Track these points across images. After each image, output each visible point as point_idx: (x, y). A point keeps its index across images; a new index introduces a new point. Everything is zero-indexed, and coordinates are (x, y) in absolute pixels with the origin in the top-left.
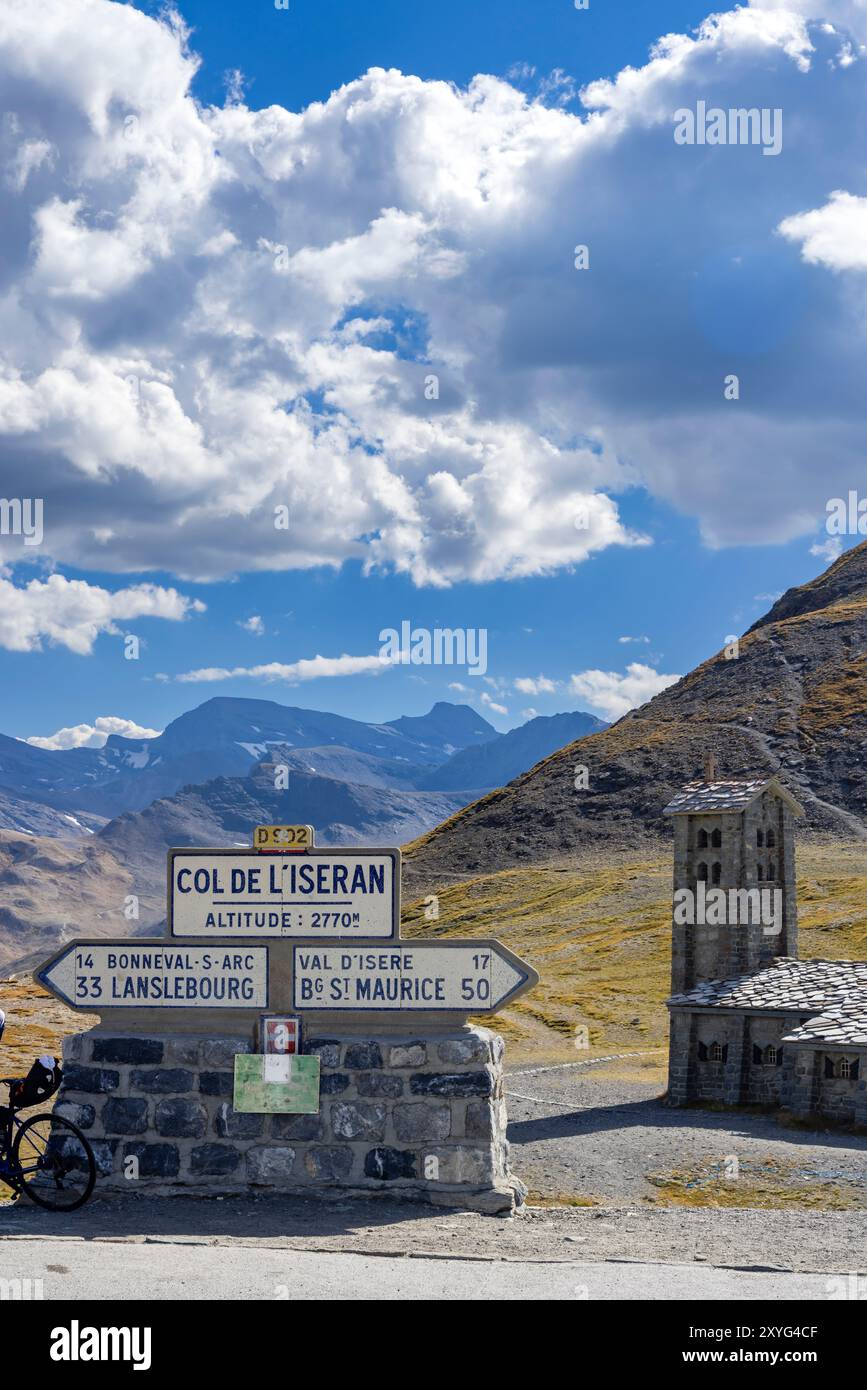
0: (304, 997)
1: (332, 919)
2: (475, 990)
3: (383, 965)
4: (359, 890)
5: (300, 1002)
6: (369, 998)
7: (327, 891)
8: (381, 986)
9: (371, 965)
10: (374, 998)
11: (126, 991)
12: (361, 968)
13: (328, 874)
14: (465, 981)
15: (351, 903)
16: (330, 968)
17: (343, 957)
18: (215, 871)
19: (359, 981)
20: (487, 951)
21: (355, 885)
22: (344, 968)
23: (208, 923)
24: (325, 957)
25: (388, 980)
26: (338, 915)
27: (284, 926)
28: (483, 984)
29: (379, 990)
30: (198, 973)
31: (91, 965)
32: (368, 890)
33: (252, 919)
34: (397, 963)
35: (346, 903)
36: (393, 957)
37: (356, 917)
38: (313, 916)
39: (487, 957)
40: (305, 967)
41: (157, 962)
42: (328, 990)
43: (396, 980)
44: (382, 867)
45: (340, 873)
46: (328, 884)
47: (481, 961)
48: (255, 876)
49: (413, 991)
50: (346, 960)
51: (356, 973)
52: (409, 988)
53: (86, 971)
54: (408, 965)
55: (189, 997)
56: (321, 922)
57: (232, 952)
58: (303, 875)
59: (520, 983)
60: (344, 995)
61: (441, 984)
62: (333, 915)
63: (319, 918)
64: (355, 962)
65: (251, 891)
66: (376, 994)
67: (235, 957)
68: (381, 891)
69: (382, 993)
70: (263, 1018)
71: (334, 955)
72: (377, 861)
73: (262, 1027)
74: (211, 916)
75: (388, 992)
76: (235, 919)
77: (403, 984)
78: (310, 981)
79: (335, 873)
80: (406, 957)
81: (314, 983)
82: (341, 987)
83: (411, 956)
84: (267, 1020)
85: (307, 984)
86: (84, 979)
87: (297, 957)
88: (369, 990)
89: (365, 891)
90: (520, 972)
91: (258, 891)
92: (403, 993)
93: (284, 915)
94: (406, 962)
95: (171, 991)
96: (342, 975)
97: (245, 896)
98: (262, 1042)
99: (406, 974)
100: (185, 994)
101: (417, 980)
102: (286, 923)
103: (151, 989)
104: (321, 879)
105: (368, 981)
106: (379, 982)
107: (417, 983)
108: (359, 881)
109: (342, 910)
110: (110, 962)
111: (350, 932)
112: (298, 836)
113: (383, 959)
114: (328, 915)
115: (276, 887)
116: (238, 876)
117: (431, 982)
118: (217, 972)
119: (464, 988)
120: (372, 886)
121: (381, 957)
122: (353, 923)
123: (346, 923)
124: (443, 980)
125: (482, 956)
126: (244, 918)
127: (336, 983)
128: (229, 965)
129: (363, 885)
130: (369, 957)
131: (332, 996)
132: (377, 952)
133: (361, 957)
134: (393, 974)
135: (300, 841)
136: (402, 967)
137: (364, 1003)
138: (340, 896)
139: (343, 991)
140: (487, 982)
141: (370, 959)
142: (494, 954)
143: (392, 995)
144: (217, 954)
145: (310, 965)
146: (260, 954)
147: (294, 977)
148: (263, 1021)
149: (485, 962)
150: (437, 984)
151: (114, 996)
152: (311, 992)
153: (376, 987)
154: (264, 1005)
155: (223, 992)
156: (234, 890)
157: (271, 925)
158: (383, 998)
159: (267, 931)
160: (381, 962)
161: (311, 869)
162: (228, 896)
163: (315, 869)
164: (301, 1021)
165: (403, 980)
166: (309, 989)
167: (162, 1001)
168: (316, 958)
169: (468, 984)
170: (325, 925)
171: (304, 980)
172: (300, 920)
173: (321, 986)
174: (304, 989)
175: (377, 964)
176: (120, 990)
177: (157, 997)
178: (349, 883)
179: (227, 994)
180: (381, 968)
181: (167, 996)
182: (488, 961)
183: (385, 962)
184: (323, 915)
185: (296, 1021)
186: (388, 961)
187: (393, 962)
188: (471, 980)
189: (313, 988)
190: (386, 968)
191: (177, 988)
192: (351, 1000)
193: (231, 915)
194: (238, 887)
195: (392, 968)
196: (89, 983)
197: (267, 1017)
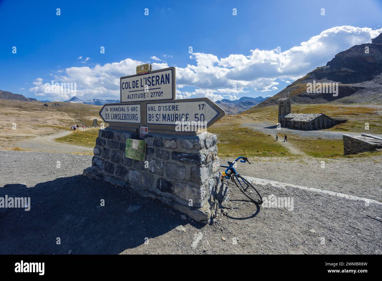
0: (149, 120)
1: (156, 94)
2: (199, 118)
3: (170, 109)
4: (163, 83)
5: (149, 122)
6: (166, 121)
7: (154, 85)
8: (169, 116)
9: (166, 109)
10: (167, 121)
11: (113, 118)
12: (164, 110)
13: (154, 79)
14: (196, 114)
15: (160, 88)
16: (155, 110)
17: (159, 107)
18: (129, 82)
19: (163, 115)
20: (204, 103)
21: (162, 82)
22: (159, 110)
23: (128, 98)
24: (154, 107)
25: (171, 114)
26: (157, 92)
27: (144, 97)
28: (202, 116)
29: (169, 118)
30: (126, 113)
31: (107, 110)
32: (165, 83)
33: (137, 95)
34: (174, 108)
35: (159, 88)
36: (172, 106)
37: (162, 92)
38: (151, 93)
39: (204, 105)
40: (149, 110)
41: (119, 109)
42: (155, 118)
43: (174, 114)
44: (169, 74)
45: (158, 78)
46: (154, 83)
47: (201, 106)
48: (137, 82)
49: (179, 118)
50: (160, 107)
51: (162, 112)
52: (178, 117)
53: (107, 112)
54: (177, 109)
55: (125, 119)
56: (153, 95)
57: (133, 106)
58: (148, 80)
59: (217, 116)
60: (159, 120)
61: (188, 116)
62: (156, 92)
63: (152, 94)
64: (162, 108)
65: (137, 87)
66: (168, 119)
67: (134, 107)
68: (169, 83)
69: (169, 119)
70: (140, 126)
71: (156, 106)
72: (167, 72)
73: (140, 129)
74: (128, 95)
75: (171, 118)
76: (133, 96)
77: (176, 116)
78: (151, 115)
79: (156, 78)
80: (176, 106)
81: (152, 115)
82: (158, 116)
83: (178, 106)
84: (141, 127)
85: (150, 116)
86: (106, 114)
87: (147, 107)
88: (166, 119)
89: (164, 84)
90: (216, 111)
91: (138, 87)
92: (176, 119)
93: (144, 94)
94: (177, 108)
95: (121, 118)
96: (158, 113)
97: (136, 89)
98: (140, 134)
99: (177, 112)
100: (124, 119)
101: (180, 114)
102: (145, 96)
103: (118, 117)
104: (153, 81)
105: (166, 115)
106: (169, 115)
107: (180, 115)
108: (162, 80)
109: (158, 90)
110: (111, 110)
111: (161, 98)
112: (146, 67)
113: (170, 107)
114: (155, 93)
115: (142, 85)
116: (134, 83)
117: (184, 115)
118: (130, 112)
119: (196, 117)
120: (166, 81)
121: (169, 106)
122: (161, 95)
123: (159, 95)
124: (188, 114)
125: (202, 105)
126: (135, 95)
127: (157, 115)
128: (132, 110)
129: (163, 81)
130: (166, 106)
131: (156, 120)
132: (168, 104)
133: (164, 106)
134: (172, 112)
135: (146, 69)
136: (175, 110)
137: (165, 122)
138: (158, 86)
139: (159, 118)
140: (204, 115)
141: (166, 107)
142: (206, 104)
143: (172, 120)
144: (130, 107)
145: (150, 109)
146: (139, 106)
147: (147, 114)
148: (140, 127)
149: (203, 107)
150: (186, 116)
151: (112, 119)
152: (151, 118)
153: (168, 117)
154: (140, 122)
155: (131, 118)
156: (133, 88)
157: (141, 97)
158: (170, 121)
159: (140, 99)
160: (169, 108)
161: (150, 78)
162: (132, 89)
163: (151, 78)
164: (148, 128)
165: (176, 114)
166: (150, 117)
167: (120, 121)
168: (152, 107)
169: (197, 116)
170: (154, 96)
171: (149, 114)
172: (148, 95)
173: (153, 116)
174: (149, 117)
175: (168, 108)
176: (112, 118)
177: (119, 119)
178: (160, 81)
179: (132, 119)
180: (169, 110)
181: (121, 119)
182: (204, 107)
183: (170, 108)
184: (154, 93)
185: (147, 128)
186: (171, 107)
187: (172, 108)
188: (198, 114)
189: (151, 117)
190: (170, 110)
191: (123, 117)
192: (161, 121)
193: (133, 95)
194: (134, 86)
195: (172, 110)
196: (107, 115)
197: (141, 126)
